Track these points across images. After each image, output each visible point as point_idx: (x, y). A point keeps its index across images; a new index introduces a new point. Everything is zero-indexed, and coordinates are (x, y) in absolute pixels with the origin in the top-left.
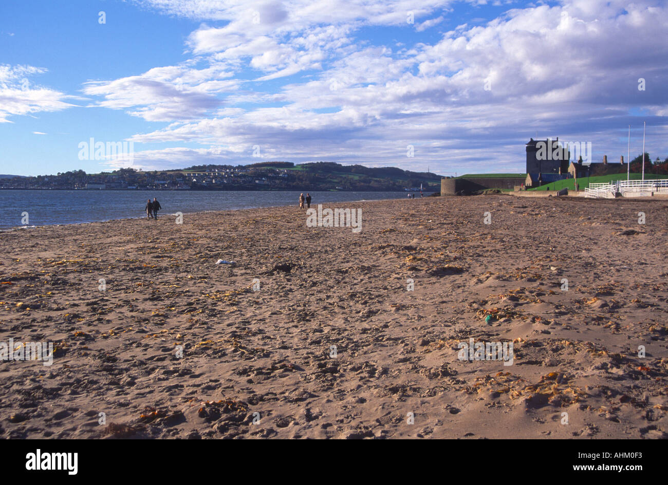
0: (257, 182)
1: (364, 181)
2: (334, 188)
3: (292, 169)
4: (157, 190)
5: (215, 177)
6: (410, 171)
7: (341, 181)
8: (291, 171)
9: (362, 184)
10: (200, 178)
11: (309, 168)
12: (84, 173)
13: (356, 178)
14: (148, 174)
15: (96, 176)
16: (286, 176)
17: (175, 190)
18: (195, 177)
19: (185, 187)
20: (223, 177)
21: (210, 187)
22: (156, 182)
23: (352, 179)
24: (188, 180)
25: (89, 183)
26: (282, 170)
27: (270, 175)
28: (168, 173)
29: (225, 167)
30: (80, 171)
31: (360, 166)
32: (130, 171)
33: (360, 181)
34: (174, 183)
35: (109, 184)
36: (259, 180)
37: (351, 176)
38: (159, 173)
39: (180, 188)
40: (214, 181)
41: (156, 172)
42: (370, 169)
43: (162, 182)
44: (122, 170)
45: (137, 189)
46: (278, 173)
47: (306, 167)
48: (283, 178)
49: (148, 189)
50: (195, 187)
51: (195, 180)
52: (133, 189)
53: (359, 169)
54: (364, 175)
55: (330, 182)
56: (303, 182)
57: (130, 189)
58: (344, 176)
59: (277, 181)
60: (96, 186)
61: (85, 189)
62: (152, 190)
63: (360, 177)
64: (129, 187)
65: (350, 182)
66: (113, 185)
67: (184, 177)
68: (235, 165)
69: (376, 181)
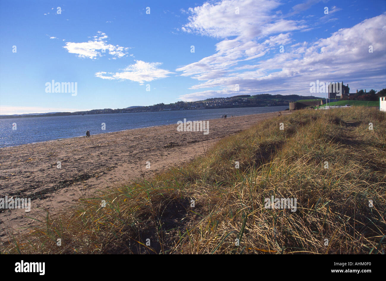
0: (234, 104)
1: (281, 102)
2: (267, 105)
3: (249, 98)
4: (192, 110)
5: (216, 103)
6: (303, 96)
7: (270, 102)
8: (248, 99)
9: (280, 103)
10: (209, 104)
11: (257, 97)
12: (164, 104)
13: (277, 100)
14: (189, 103)
15: (168, 105)
16: (246, 101)
17: (199, 109)
18: (207, 103)
19: (203, 108)
20: (219, 103)
21: (213, 107)
22: (192, 106)
23: (275, 101)
24: (205, 105)
25: (165, 108)
26: (245, 98)
27: (239, 101)
28: (197, 102)
29: (221, 98)
30: (162, 103)
31: (280, 95)
32: (182, 102)
33: (279, 102)
34: (199, 107)
35: (173, 108)
36: (234, 103)
37: (275, 100)
38: (193, 103)
39: (201, 108)
40: (215, 105)
41: (192, 102)
42: (284, 96)
43: (194, 106)
44: (179, 102)
45: (184, 110)
46: (243, 100)
47: (255, 97)
48: (245, 102)
49: (188, 110)
50: (207, 108)
51: (207, 105)
52: (182, 110)
53: (279, 96)
54: (281, 99)
55: (265, 103)
56: (254, 103)
57: (181, 110)
58: (272, 100)
59: (242, 104)
60: (168, 109)
61: (163, 111)
62: (189, 110)
63: (279, 100)
64: (181, 109)
65: (274, 102)
66: (174, 108)
67: (203, 104)
68: (225, 97)
69: (286, 101)
